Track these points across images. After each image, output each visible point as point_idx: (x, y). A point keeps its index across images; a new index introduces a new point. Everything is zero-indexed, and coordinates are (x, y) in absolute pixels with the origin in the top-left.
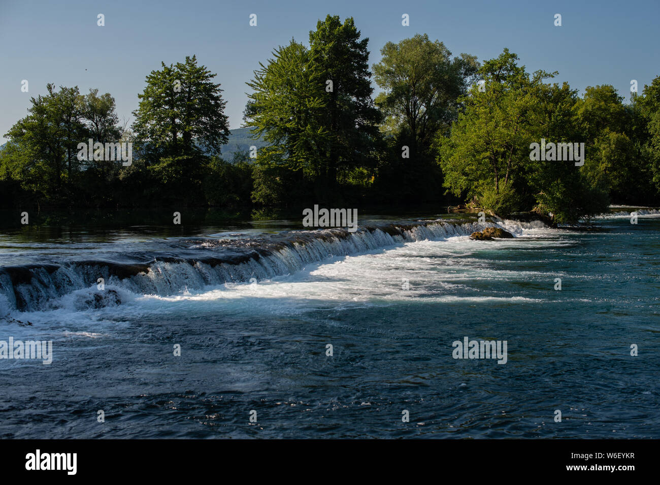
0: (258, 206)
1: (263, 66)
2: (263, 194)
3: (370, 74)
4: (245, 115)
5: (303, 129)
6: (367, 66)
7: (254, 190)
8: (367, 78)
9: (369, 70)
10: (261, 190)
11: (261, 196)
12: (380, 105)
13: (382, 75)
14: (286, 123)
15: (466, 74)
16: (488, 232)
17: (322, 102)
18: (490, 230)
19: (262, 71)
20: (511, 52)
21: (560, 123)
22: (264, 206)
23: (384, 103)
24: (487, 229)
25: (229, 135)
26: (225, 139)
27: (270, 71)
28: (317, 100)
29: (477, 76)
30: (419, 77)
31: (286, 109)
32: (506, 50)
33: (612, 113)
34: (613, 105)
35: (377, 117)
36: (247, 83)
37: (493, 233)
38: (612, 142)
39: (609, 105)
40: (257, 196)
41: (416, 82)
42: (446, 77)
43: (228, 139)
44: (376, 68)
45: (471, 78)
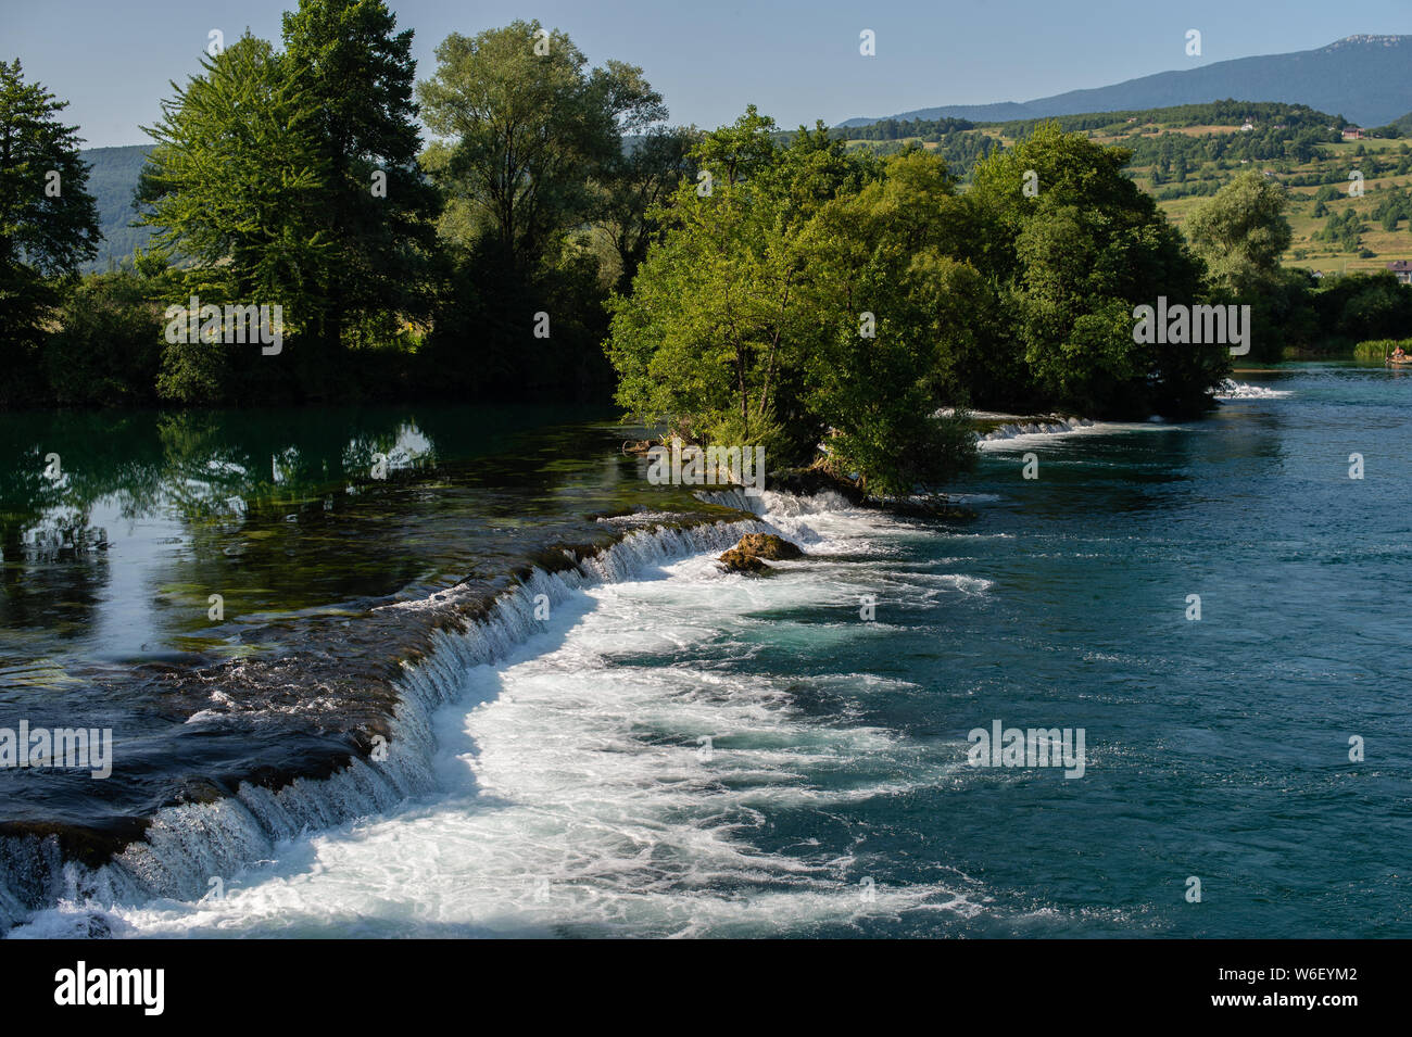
0: (174, 405)
1: (178, 89)
2: (185, 379)
3: (415, 110)
4: (137, 197)
5: (274, 235)
6: (408, 92)
7: (162, 370)
8: (409, 117)
9: (414, 99)
10: (178, 370)
11: (180, 385)
12: (437, 174)
13: (438, 106)
14: (233, 221)
15: (617, 104)
16: (751, 545)
17: (316, 177)
18: (753, 540)
19: (177, 100)
20: (760, 114)
21: (880, 287)
22: (187, 405)
23: (445, 169)
24: (747, 537)
25: (100, 240)
26: (89, 248)
27: (192, 101)
28: (305, 174)
29: (643, 109)
30: (520, 114)
31: (236, 190)
32: (752, 108)
33: (942, 214)
34: (945, 197)
35: (432, 203)
36: (143, 128)
37: (761, 549)
38: (943, 279)
39: (935, 197)
40: (170, 384)
41: (514, 125)
42: (580, 118)
43: (97, 250)
44: (427, 91)
45: (630, 115)
